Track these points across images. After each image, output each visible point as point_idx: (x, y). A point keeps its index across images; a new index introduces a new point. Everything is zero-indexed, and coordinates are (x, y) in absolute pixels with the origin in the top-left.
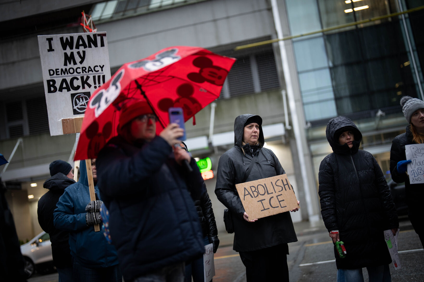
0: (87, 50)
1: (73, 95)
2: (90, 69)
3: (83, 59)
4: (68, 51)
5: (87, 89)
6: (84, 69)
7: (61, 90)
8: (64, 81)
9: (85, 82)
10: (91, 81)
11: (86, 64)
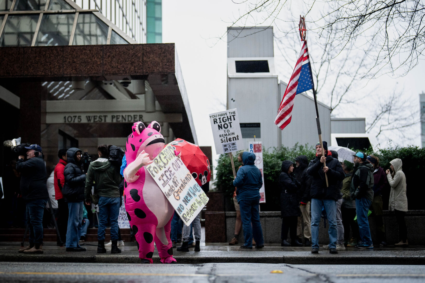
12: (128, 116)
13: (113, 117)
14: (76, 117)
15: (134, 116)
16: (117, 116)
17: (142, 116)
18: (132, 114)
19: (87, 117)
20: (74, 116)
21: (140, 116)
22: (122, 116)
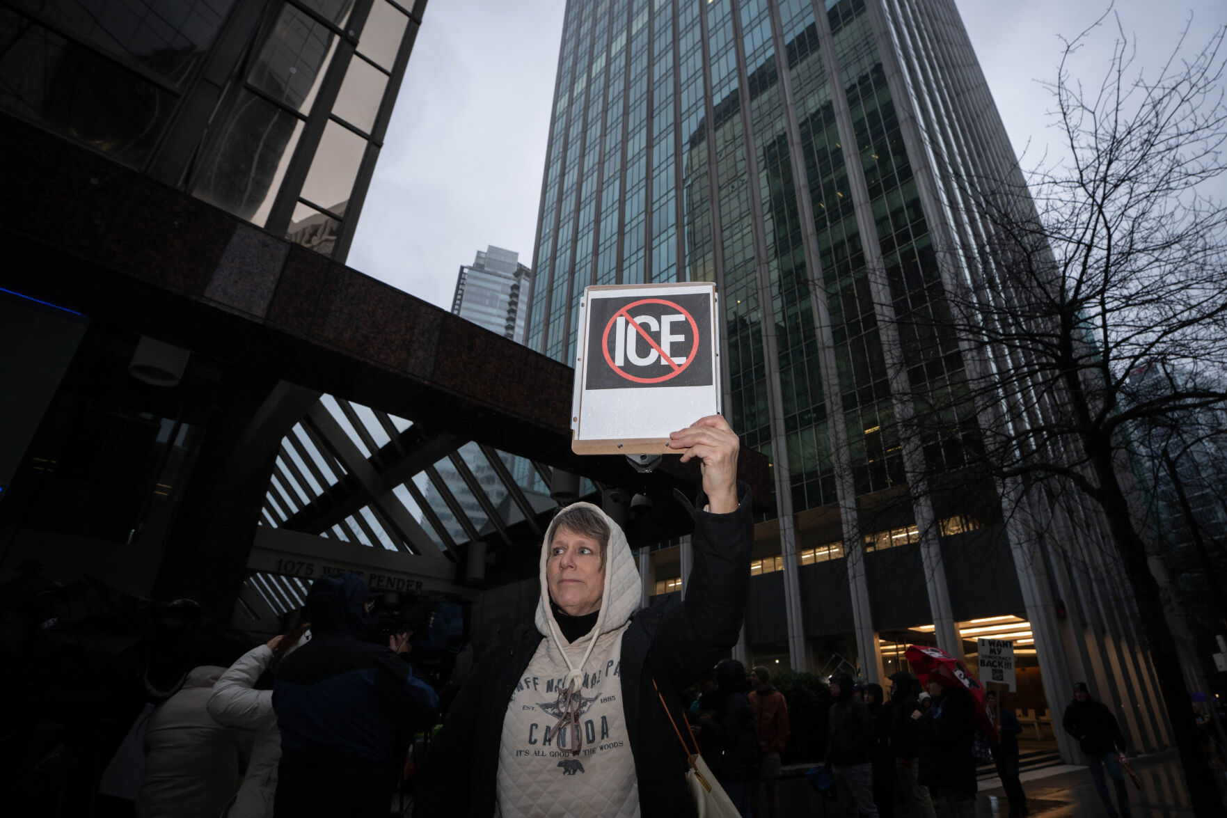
0: (1003, 648)
1: (993, 670)
2: (1003, 658)
3: (1000, 652)
4: (992, 647)
5: (1001, 668)
6: (1000, 658)
7: (987, 665)
8: (989, 662)
9: (1000, 664)
10: (1003, 664)
11: (1002, 655)
12: (399, 580)
13: (372, 577)
14: (303, 564)
15: (409, 581)
16: (380, 577)
17: (421, 583)
18: (406, 578)
19: (324, 568)
20: (299, 563)
21: (418, 582)
22: (389, 578)
